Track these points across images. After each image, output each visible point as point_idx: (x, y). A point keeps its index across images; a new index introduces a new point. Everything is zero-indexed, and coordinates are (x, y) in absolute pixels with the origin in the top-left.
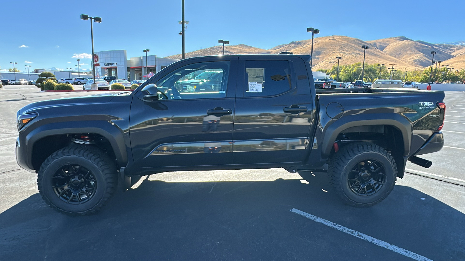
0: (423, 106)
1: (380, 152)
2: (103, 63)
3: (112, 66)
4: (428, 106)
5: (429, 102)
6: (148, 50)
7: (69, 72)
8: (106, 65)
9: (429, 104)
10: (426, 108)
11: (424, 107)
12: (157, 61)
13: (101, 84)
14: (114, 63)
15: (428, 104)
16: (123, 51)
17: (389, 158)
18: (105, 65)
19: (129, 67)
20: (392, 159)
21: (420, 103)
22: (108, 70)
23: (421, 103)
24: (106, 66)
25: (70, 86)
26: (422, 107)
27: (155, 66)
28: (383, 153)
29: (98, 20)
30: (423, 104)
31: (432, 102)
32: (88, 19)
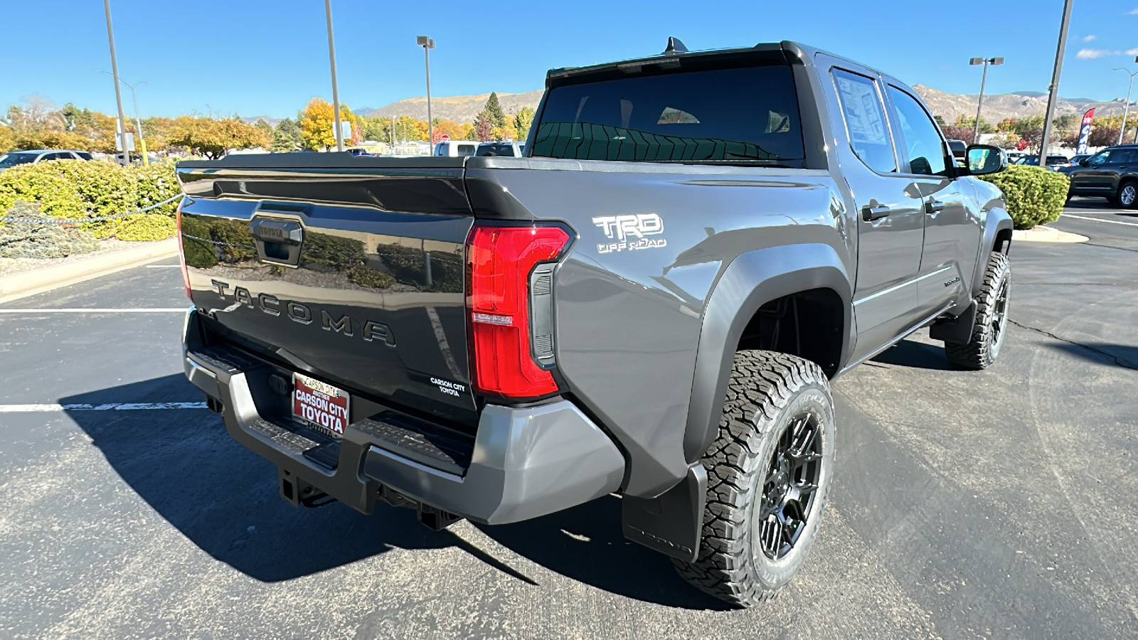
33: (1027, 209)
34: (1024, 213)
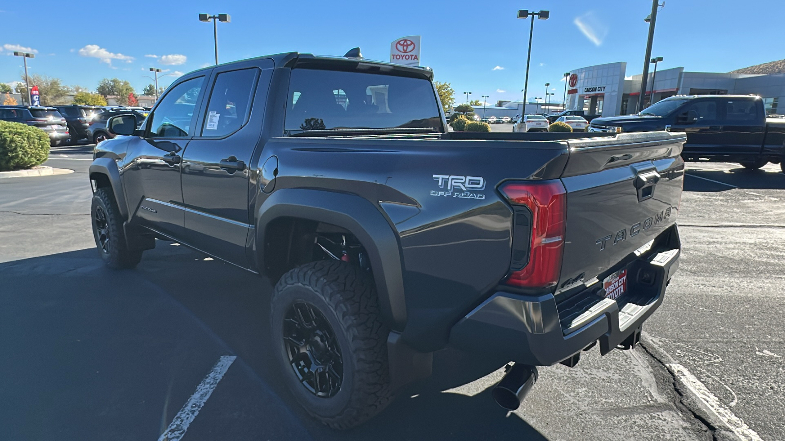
0: (445, 189)
1: (323, 295)
2: (583, 87)
3: (597, 92)
4: (463, 192)
5: (468, 178)
6: (660, 59)
7: (538, 104)
8: (588, 91)
9: (467, 185)
10: (453, 194)
11: (447, 191)
12: (682, 79)
13: (535, 124)
14: (600, 88)
15: (464, 183)
16: (620, 63)
17: (343, 319)
18: (585, 92)
19: (628, 92)
20: (350, 322)
21: (434, 176)
22: (590, 99)
23: (441, 177)
24: (587, 93)
25: (485, 125)
26: (442, 190)
27: (675, 90)
28: (330, 300)
29: (544, 15)
30: (446, 182)
31: (481, 179)
32: (527, 16)
33: (33, 154)
34: (31, 156)
